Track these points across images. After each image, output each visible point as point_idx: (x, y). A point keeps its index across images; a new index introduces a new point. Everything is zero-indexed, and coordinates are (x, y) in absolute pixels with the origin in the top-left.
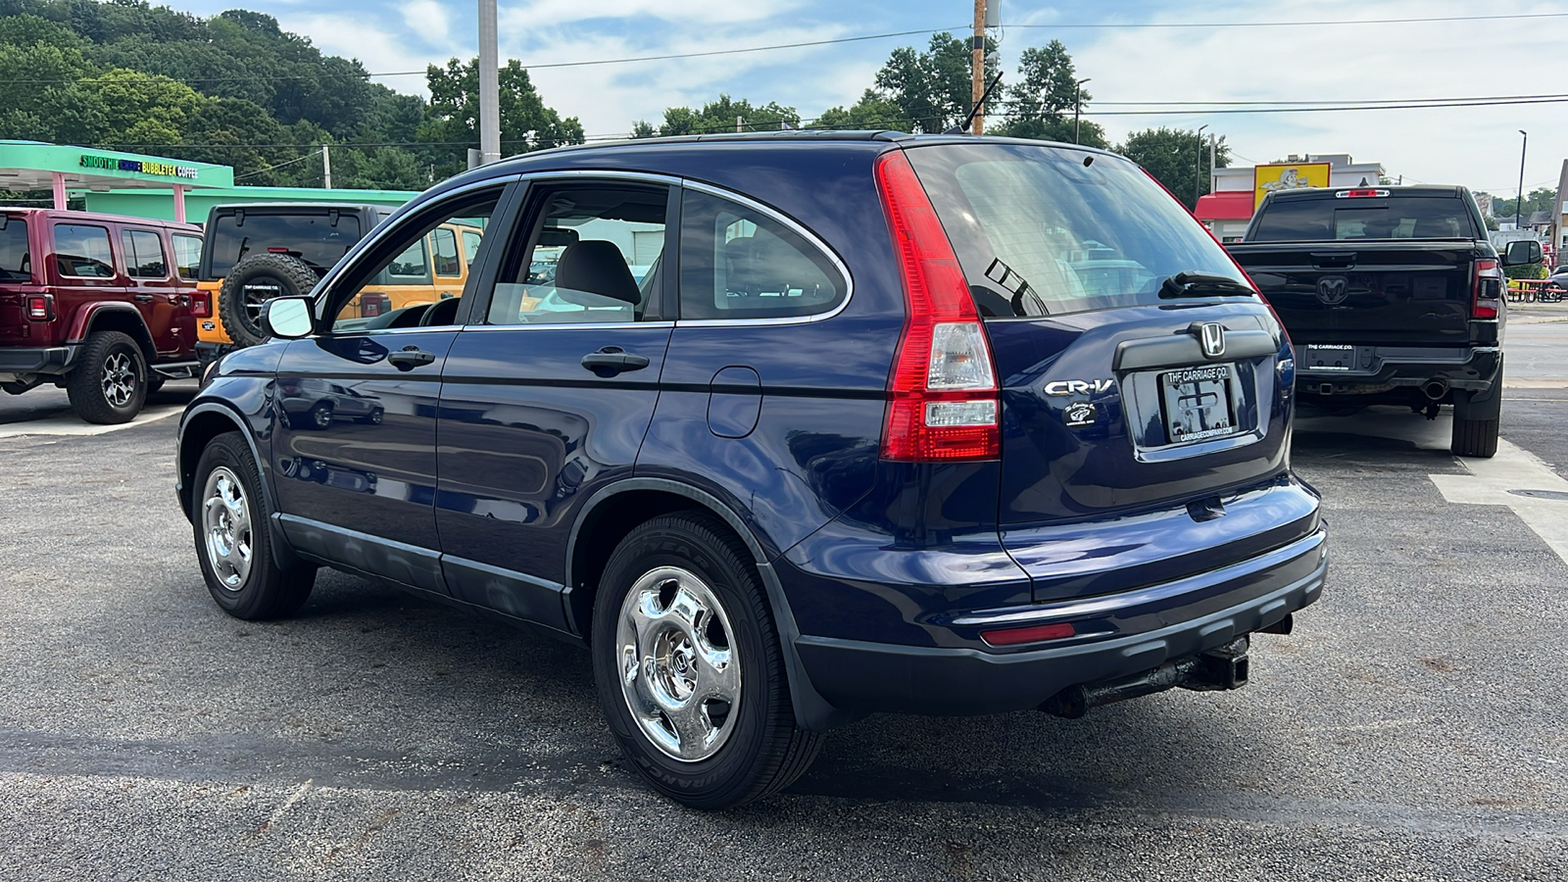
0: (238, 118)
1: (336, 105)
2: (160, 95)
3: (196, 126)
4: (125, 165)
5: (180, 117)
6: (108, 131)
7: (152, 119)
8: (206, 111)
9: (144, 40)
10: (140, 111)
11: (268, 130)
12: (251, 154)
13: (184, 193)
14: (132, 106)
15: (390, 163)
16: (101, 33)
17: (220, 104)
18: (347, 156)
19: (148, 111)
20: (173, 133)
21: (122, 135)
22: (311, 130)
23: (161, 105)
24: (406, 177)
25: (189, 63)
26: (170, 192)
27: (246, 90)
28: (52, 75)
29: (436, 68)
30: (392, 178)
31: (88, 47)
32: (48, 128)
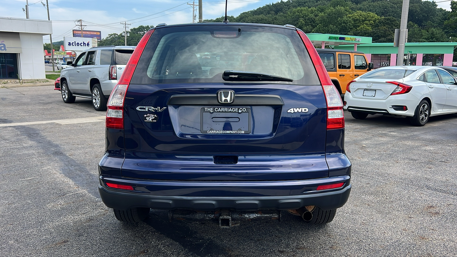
0: (389, 22)
1: (423, 16)
2: (368, 17)
3: (377, 26)
4: (341, 38)
5: (372, 23)
6: (352, 29)
7: (365, 25)
8: (380, 21)
9: (369, 2)
10: (362, 22)
11: (397, 26)
12: (391, 33)
13: (357, 46)
14: (360, 21)
15: (432, 34)
16: (358, 2)
17: (384, 19)
18: (420, 32)
19: (364, 22)
20: (370, 28)
21: (356, 30)
22: (412, 25)
23: (368, 20)
24: (437, 38)
25: (380, 8)
26: (353, 45)
27: (396, 14)
28: (340, 14)
29: (454, 1)
30: (432, 38)
31: (354, 6)
32: (337, 29)
